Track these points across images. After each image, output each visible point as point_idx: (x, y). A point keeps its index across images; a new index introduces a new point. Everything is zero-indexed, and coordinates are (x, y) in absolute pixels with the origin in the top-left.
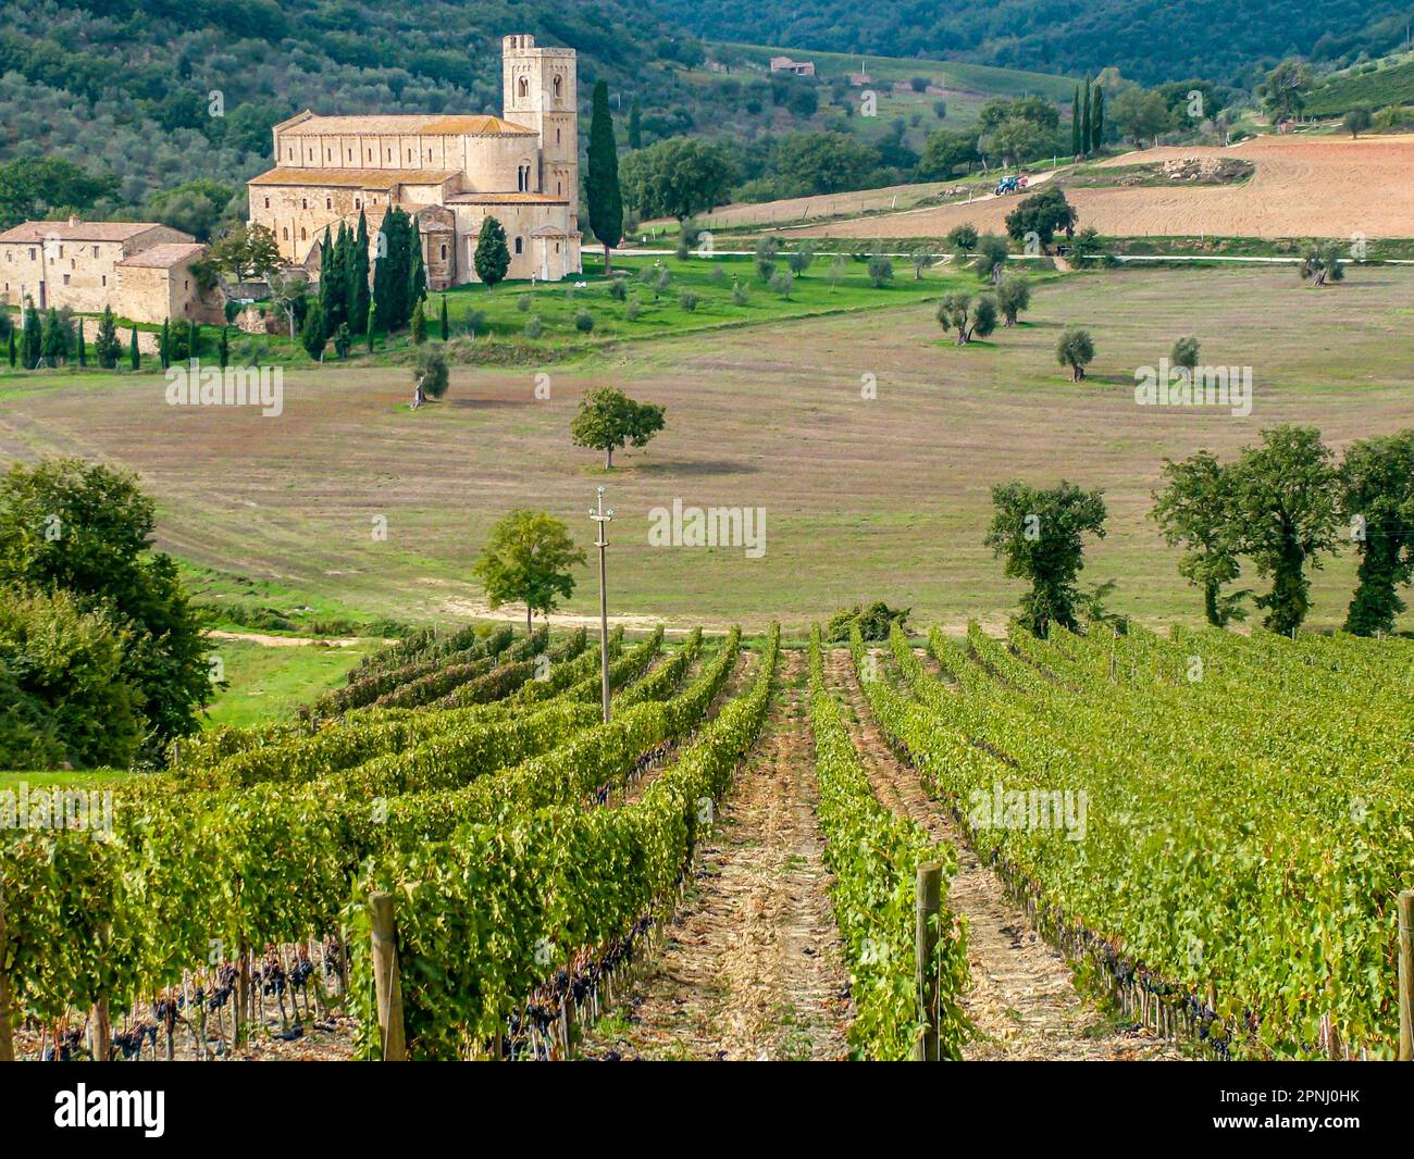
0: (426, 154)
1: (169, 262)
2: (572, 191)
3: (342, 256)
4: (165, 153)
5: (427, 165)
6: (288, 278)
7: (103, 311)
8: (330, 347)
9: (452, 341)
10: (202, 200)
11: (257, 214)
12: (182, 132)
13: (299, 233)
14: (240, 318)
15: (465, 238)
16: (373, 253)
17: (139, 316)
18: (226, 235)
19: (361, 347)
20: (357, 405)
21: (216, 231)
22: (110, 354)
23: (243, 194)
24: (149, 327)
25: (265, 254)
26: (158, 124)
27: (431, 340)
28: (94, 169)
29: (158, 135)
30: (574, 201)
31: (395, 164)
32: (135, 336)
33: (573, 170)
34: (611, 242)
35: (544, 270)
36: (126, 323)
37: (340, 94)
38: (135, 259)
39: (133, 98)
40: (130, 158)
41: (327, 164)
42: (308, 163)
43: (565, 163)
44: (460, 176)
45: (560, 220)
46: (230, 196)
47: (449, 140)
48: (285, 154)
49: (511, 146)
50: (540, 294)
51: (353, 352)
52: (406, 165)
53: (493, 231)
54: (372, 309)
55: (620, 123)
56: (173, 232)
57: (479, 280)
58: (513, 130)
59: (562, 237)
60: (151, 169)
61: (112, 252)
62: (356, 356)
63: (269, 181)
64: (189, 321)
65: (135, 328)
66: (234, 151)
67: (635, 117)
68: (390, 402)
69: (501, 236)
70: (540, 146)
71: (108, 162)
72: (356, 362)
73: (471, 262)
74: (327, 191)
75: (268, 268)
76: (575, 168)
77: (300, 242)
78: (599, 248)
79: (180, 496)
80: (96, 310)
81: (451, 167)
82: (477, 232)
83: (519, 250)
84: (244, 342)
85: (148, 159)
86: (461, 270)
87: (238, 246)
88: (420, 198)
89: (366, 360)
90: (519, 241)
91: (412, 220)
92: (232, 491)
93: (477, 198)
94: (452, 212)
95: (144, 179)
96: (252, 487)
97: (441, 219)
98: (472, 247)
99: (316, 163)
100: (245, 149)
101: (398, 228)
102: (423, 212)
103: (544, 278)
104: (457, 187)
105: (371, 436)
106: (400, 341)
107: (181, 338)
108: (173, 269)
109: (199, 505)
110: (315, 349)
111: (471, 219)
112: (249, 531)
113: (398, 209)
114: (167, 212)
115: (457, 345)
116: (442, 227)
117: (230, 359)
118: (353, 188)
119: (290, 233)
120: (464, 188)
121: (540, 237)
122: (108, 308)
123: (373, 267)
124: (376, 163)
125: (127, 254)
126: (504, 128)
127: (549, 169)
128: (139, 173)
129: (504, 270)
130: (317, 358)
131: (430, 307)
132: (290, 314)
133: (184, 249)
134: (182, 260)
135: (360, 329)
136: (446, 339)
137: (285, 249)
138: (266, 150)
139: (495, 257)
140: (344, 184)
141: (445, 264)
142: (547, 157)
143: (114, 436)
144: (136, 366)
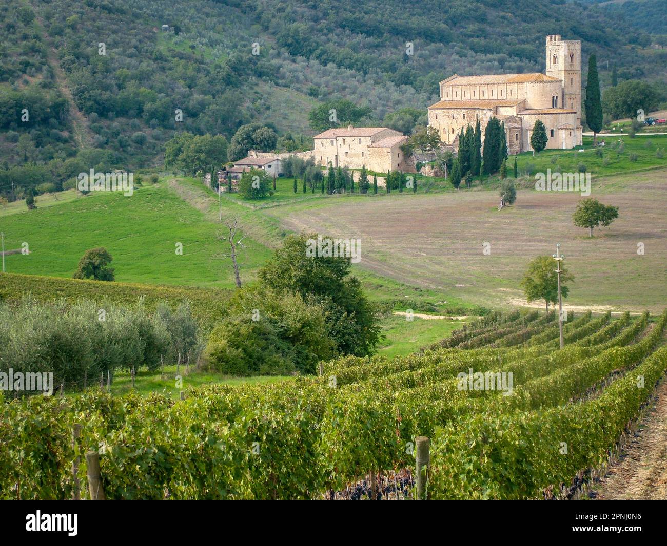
0: (509, 92)
1: (391, 145)
2: (578, 107)
3: (468, 140)
4: (395, 96)
5: (509, 97)
6: (444, 150)
7: (362, 168)
8: (463, 182)
9: (519, 178)
10: (408, 117)
11: (432, 122)
12: (404, 87)
13: (450, 130)
14: (422, 170)
15: (527, 130)
16: (483, 138)
17: (377, 170)
18: (416, 131)
19: (478, 182)
20: (473, 208)
21: (413, 130)
22: (365, 187)
23: (426, 113)
24: (381, 175)
25: (435, 140)
26: (393, 84)
27: (509, 178)
28: (363, 104)
29: (393, 88)
30: (579, 113)
31: (495, 97)
32: (375, 179)
33: (579, 97)
34: (597, 130)
35: (564, 145)
36: (372, 173)
37: (476, 66)
38: (376, 144)
39: (382, 72)
40: (380, 99)
41: (464, 98)
42: (455, 98)
43: (575, 94)
44: (525, 101)
45: (572, 121)
46: (420, 114)
47: (520, 85)
48: (445, 94)
49: (549, 87)
50: (562, 155)
51: (473, 184)
52: (500, 97)
53: (539, 127)
54: (482, 164)
55: (602, 75)
56: (394, 131)
57: (532, 150)
58: (550, 79)
59: (573, 129)
60: (389, 104)
61: (366, 141)
62: (474, 186)
63: (437, 107)
64: (400, 171)
65: (375, 175)
66: (427, 94)
67: (615, 72)
68: (491, 208)
69: (543, 129)
70: (563, 85)
71: (370, 101)
72: (475, 189)
73: (529, 141)
74: (463, 111)
75: (435, 146)
76: (580, 96)
77: (451, 135)
78: (591, 134)
79: (392, 251)
80: (359, 167)
81: (521, 98)
82: (532, 127)
83: (552, 135)
84: (424, 181)
85: (388, 100)
86: (524, 145)
87: (422, 137)
88: (506, 112)
89: (479, 188)
90: (552, 131)
91: (501, 123)
92: (415, 249)
93: (532, 112)
94: (521, 118)
95: (386, 108)
96: (425, 246)
97: (515, 122)
98: (530, 134)
99: (459, 98)
100: (431, 93)
101: (495, 128)
102: (507, 119)
103: (564, 148)
104: (523, 107)
105: (480, 222)
106: (495, 179)
107: (396, 179)
108: (392, 148)
109: (400, 255)
110: (456, 183)
111: (529, 121)
112: (423, 266)
113: (494, 118)
114: (392, 123)
115: (521, 180)
116: (516, 125)
117: (417, 188)
118: (475, 109)
119: (447, 130)
120: (527, 107)
121: (562, 129)
122: (364, 167)
123: (483, 145)
124: (486, 97)
125: (373, 142)
126: (545, 79)
127: (567, 97)
128: (384, 106)
129: (544, 144)
130: (457, 188)
131: (509, 163)
132: (445, 167)
133: (398, 139)
134: (396, 145)
135: (477, 173)
136: (516, 177)
137: (443, 138)
138: (436, 91)
139: (540, 137)
140: (471, 107)
141: (517, 143)
142: (566, 91)
143: (364, 224)
144: (376, 192)
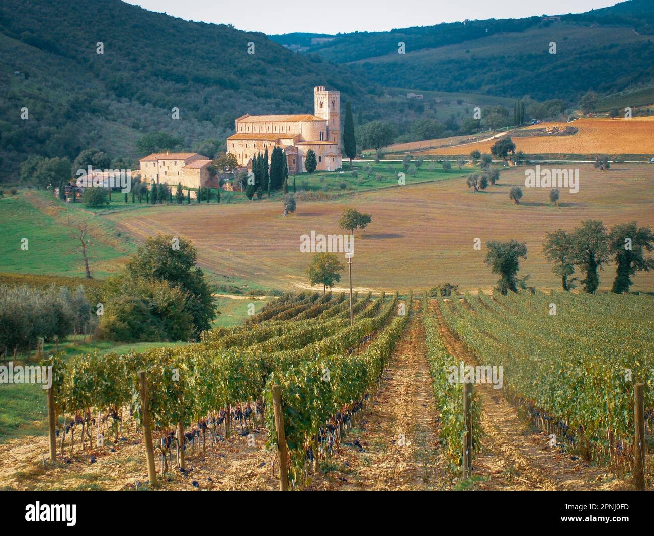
0: (288, 128)
1: (200, 167)
2: (338, 140)
3: (258, 164)
4: (199, 129)
5: (288, 132)
6: (240, 171)
7: (178, 184)
8: (255, 195)
9: (297, 193)
10: (211, 145)
11: (230, 150)
12: (205, 122)
13: (244, 156)
14: (224, 185)
15: (301, 157)
16: (270, 162)
17: (190, 185)
18: (219, 158)
19: (266, 195)
20: (265, 215)
21: (216, 156)
22: (180, 199)
23: (225, 143)
24: (193, 189)
25: (233, 163)
26: (196, 120)
27: (290, 192)
28: (175, 135)
29: (196, 123)
30: (339, 144)
31: (277, 132)
32: (189, 192)
33: (339, 133)
34: (352, 158)
35: (329, 168)
36: (186, 188)
37: (259, 108)
38: (188, 166)
39: (188, 111)
40: (187, 131)
41: (254, 132)
42: (247, 132)
43: (336, 130)
44: (300, 136)
45: (334, 150)
46: (220, 144)
47: (296, 123)
48: (240, 129)
49: (317, 125)
50: (328, 176)
51: (263, 197)
52: (281, 132)
53: (311, 155)
54: (269, 182)
55: (355, 116)
56: (202, 156)
57: (306, 172)
58: (318, 119)
59: (335, 156)
60: (194, 135)
61: (181, 164)
62: (264, 198)
63: (234, 138)
64: (207, 187)
65: (189, 189)
66: (223, 128)
67: (360, 114)
68: (275, 214)
69: (314, 156)
70: (327, 125)
71: (180, 133)
72: (264, 200)
73: (303, 165)
74: (254, 141)
75: (234, 168)
76: (339, 132)
77: (245, 159)
78: (348, 160)
79: (204, 247)
80: (176, 184)
81: (297, 133)
82: (306, 155)
83: (320, 161)
84: (225, 194)
85: (193, 132)
86: (300, 168)
87: (224, 161)
88: (286, 143)
89: (267, 200)
90: (320, 158)
91: (283, 151)
92: (222, 245)
93: (306, 143)
94: (297, 148)
95: (191, 139)
96: (228, 244)
97: (293, 150)
98: (304, 160)
99: (250, 132)
100: (226, 127)
101: (278, 153)
102: (287, 148)
103: (329, 170)
104: (299, 139)
105: (269, 226)
106: (279, 193)
107: (204, 193)
108: (201, 169)
109: (211, 250)
110: (250, 196)
111: (304, 150)
112: (227, 259)
113: (278, 147)
114: (199, 150)
115: (299, 194)
116: (293, 153)
117: (221, 200)
118: (263, 140)
119: (241, 156)
120: (301, 139)
121: (327, 156)
122: (180, 183)
123: (270, 167)
124: (271, 131)
125: (186, 164)
126: (315, 119)
127: (330, 133)
128: (190, 136)
129: (315, 168)
130: (251, 199)
131: (290, 181)
132: (241, 184)
133: (205, 162)
134: (204, 166)
135: (265, 189)
136: (295, 192)
137: (240, 162)
138: (233, 127)
139: (312, 162)
140: (259, 138)
141: (294, 166)
142: (330, 128)
143: (181, 227)
144: (189, 202)
